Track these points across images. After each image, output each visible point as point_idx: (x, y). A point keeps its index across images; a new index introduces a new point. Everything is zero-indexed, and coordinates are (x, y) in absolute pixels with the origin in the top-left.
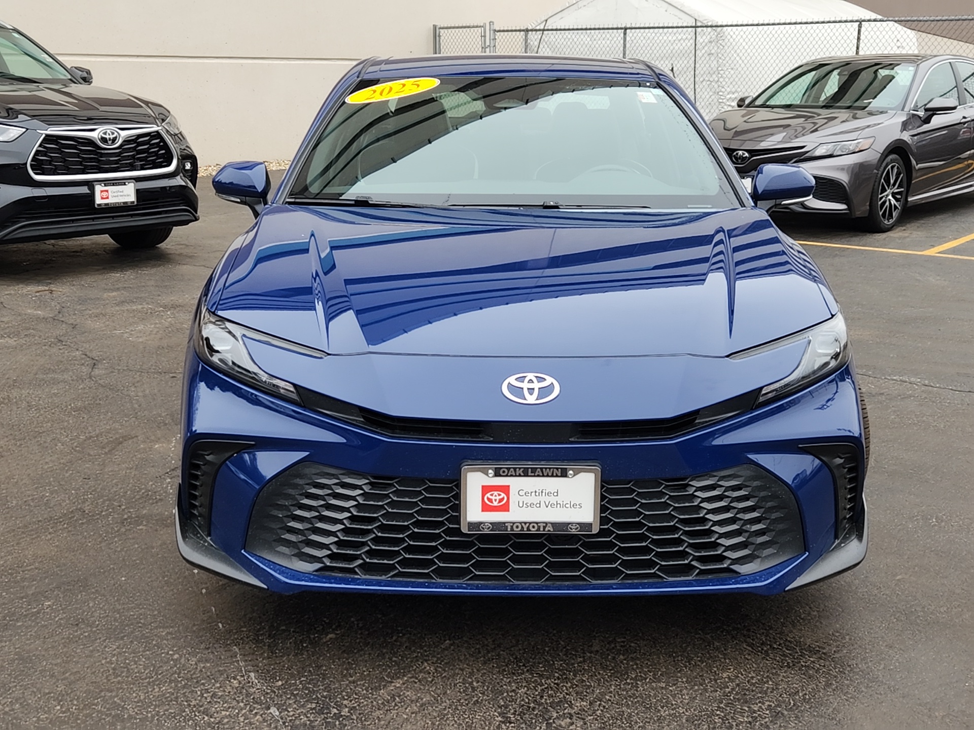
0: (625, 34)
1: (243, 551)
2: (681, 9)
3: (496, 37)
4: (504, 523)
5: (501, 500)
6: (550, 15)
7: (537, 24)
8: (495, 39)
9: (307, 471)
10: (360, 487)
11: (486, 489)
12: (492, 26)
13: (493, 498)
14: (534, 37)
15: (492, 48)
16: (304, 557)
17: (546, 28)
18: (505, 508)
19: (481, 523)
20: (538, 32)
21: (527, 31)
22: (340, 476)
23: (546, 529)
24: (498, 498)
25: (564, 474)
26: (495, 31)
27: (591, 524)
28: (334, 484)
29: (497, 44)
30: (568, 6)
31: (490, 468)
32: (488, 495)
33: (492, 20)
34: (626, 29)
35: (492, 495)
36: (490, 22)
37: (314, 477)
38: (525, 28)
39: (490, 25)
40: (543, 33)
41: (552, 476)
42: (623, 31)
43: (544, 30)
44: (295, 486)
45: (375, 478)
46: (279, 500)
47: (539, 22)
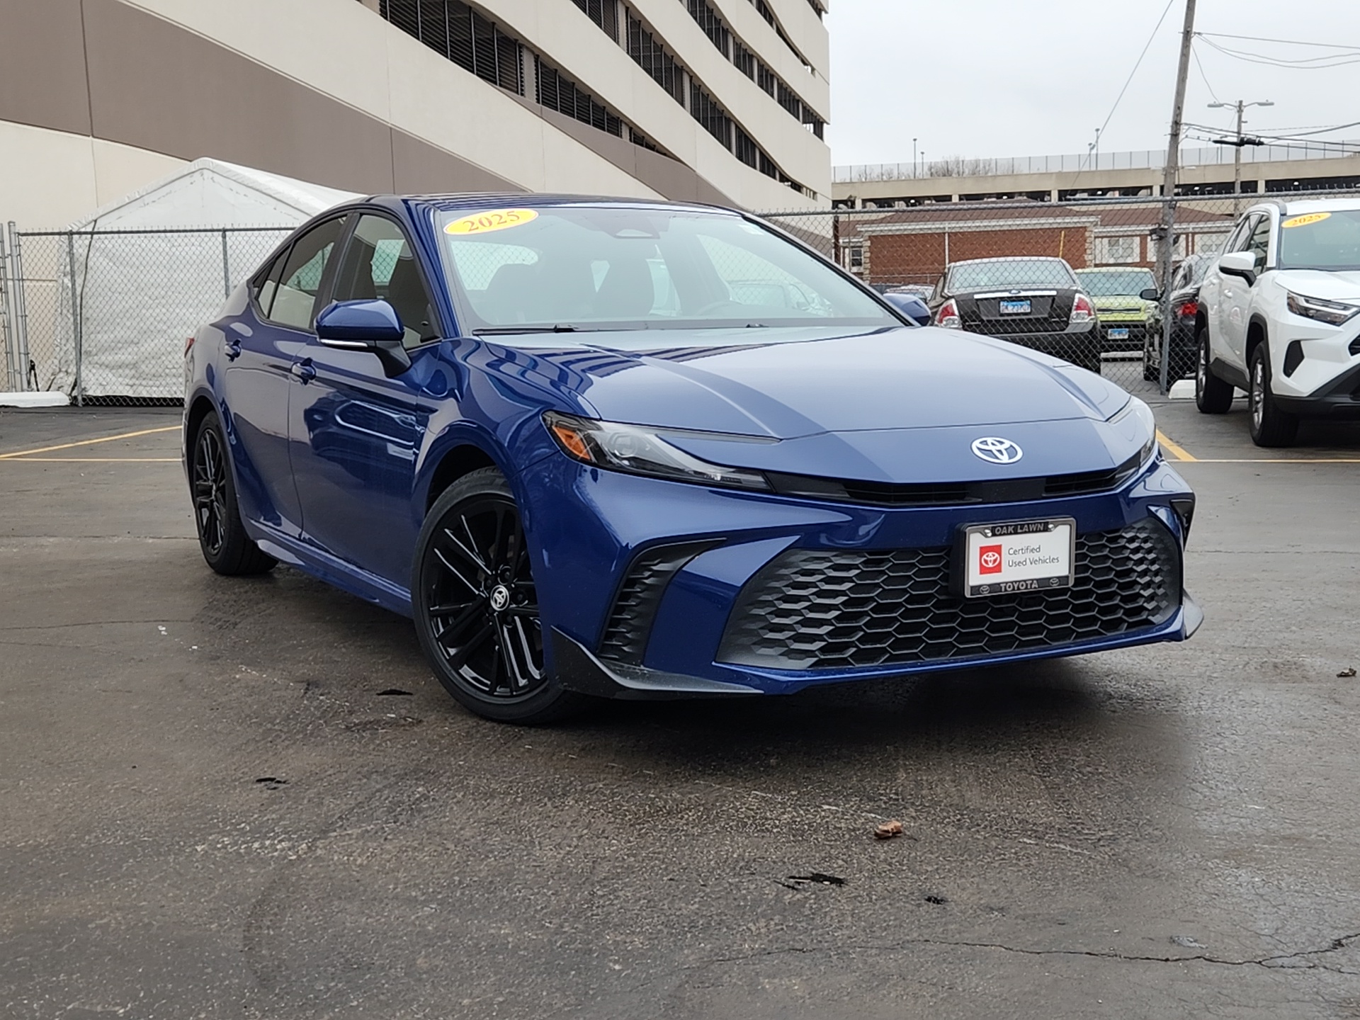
0: (224, 237)
1: (713, 663)
2: (296, 206)
3: (21, 243)
4: (999, 584)
5: (995, 561)
6: (101, 214)
7: (80, 226)
8: (20, 246)
9: (793, 559)
10: (856, 567)
11: (984, 550)
12: (12, 228)
13: (988, 559)
14: (80, 243)
15: (15, 259)
16: (793, 655)
17: (96, 230)
18: (997, 569)
19: (980, 586)
20: (84, 236)
21: (71, 233)
22: (832, 559)
23: (1033, 586)
24: (993, 558)
25: (1046, 529)
26: (19, 234)
27: (1067, 577)
28: (826, 568)
29: (22, 252)
30: (127, 201)
31: (987, 528)
32: (985, 557)
33: (13, 220)
34: (224, 231)
35: (987, 556)
36: (9, 223)
37: (801, 564)
38: (67, 231)
39: (9, 226)
40: (92, 238)
41: (1036, 531)
42: (221, 233)
43: (92, 233)
44: (781, 577)
45: (870, 554)
46: (760, 596)
47: (84, 222)
